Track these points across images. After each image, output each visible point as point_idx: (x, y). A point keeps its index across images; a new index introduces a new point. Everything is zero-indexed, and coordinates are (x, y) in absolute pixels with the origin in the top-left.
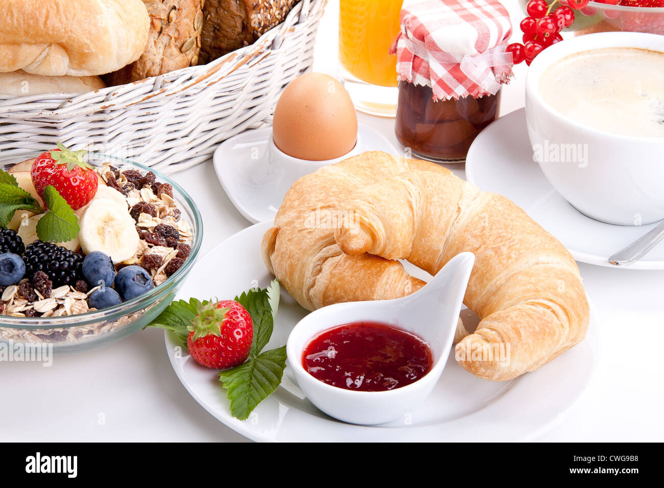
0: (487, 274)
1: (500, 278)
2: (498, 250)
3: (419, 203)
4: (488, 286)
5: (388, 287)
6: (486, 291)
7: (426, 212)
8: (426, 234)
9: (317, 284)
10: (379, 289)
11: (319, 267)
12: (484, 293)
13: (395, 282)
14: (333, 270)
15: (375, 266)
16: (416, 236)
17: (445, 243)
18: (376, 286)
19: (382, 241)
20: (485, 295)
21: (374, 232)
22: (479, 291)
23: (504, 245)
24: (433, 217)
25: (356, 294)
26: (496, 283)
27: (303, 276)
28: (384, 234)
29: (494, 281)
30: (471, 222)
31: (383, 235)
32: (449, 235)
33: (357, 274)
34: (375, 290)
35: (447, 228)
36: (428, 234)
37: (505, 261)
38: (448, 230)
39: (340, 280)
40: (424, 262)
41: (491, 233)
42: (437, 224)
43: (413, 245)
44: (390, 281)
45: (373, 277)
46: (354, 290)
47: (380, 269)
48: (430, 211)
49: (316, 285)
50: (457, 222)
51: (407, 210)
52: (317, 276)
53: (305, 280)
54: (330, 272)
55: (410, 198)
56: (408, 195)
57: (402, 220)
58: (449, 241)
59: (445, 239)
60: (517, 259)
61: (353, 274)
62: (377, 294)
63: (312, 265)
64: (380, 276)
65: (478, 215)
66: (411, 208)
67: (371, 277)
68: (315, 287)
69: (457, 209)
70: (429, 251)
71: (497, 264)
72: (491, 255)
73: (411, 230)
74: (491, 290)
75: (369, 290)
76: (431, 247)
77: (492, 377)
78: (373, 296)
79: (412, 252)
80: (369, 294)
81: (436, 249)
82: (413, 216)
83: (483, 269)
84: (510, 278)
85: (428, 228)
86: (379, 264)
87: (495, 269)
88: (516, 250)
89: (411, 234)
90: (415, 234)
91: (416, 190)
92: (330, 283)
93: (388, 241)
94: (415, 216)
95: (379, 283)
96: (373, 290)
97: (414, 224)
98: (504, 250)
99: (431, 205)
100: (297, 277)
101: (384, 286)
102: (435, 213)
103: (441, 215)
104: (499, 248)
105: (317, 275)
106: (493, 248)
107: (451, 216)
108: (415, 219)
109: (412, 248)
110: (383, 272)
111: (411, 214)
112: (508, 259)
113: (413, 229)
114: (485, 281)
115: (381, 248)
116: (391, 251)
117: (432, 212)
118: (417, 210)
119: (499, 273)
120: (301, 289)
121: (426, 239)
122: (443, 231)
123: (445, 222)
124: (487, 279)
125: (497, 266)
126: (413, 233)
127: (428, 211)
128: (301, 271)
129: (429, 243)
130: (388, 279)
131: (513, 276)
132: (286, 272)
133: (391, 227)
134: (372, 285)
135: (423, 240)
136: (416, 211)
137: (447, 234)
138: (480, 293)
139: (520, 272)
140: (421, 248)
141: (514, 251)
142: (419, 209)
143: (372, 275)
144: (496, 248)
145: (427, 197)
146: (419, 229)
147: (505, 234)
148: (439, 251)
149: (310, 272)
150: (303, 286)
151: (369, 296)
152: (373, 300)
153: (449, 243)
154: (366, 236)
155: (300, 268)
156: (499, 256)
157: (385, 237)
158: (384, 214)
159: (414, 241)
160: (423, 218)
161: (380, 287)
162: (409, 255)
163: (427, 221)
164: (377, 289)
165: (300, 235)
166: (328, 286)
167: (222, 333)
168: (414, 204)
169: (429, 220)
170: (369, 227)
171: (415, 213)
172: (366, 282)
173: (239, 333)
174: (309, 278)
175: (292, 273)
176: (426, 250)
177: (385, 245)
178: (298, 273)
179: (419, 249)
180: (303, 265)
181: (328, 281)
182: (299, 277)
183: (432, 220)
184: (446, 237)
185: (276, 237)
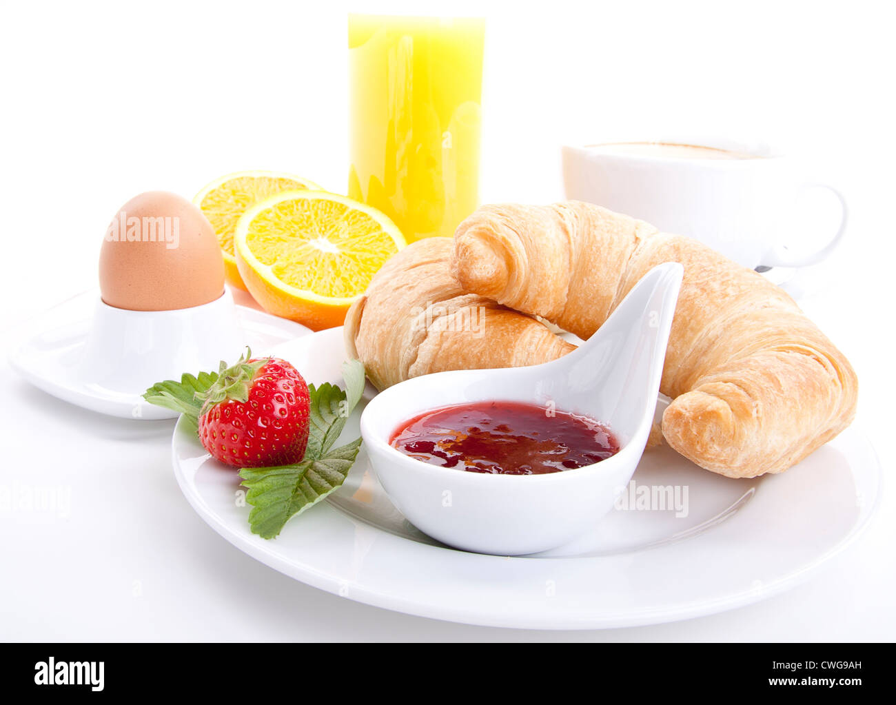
0: (692, 321)
1: (713, 326)
2: (706, 287)
3: (577, 227)
4: (695, 341)
5: (532, 348)
6: (691, 350)
7: (589, 238)
8: (590, 270)
9: (421, 354)
10: (519, 352)
11: (423, 331)
12: (688, 353)
13: (544, 342)
15: (512, 322)
16: (575, 273)
17: (620, 284)
18: (515, 346)
19: (524, 274)
20: (689, 356)
21: (511, 253)
22: (679, 352)
23: (714, 280)
24: (599, 245)
26: (707, 334)
27: (400, 347)
28: (527, 261)
29: (705, 330)
30: (658, 252)
31: (524, 262)
32: (626, 270)
34: (512, 351)
35: (621, 262)
36: (593, 270)
37: (719, 301)
38: (624, 264)
39: (456, 343)
40: (586, 320)
41: (691, 265)
42: (606, 255)
43: (569, 290)
44: (535, 340)
45: (508, 334)
46: (479, 354)
47: (520, 326)
48: (595, 236)
50: (637, 254)
51: (562, 236)
52: (421, 345)
53: (401, 352)
55: (562, 220)
56: (560, 217)
57: (554, 244)
58: (627, 280)
59: (620, 278)
60: (737, 298)
62: (516, 357)
64: (520, 332)
65: (667, 244)
66: (566, 232)
67: (505, 334)
68: (418, 360)
69: (634, 240)
70: (594, 298)
71: (706, 305)
72: (696, 293)
73: (566, 263)
74: (700, 346)
75: (502, 352)
76: (597, 291)
77: (731, 462)
78: (509, 362)
79: (567, 304)
80: (504, 359)
81: (605, 295)
82: (569, 243)
83: (685, 314)
84: (729, 326)
85: (592, 260)
86: (517, 319)
87: (704, 312)
88: (733, 285)
89: (567, 270)
90: (573, 272)
91: (571, 213)
92: (440, 349)
93: (532, 275)
94: (572, 243)
95: (517, 343)
96: (510, 352)
97: (571, 255)
98: (716, 286)
99: (595, 229)
100: (390, 350)
101: (527, 347)
102: (602, 239)
103: (611, 243)
104: (707, 283)
105: (420, 343)
106: (697, 284)
107: (627, 246)
108: (573, 247)
109: (568, 295)
110: (524, 328)
111: (567, 241)
112: (724, 297)
113: (570, 263)
114: (689, 334)
115: (521, 285)
116: (537, 293)
117: (598, 238)
118: (575, 235)
119: (711, 320)
120: (396, 369)
121: (590, 278)
122: (617, 266)
123: (618, 254)
124: (692, 329)
125: (708, 308)
126: (570, 269)
127: (591, 237)
128: (395, 341)
129: (595, 285)
130: (532, 337)
131: (734, 322)
132: (373, 347)
133: (537, 251)
134: (508, 346)
135: (585, 279)
136: (574, 238)
137: (623, 270)
138: (681, 354)
139: (745, 316)
140: (583, 295)
141: (730, 288)
142: (577, 234)
143: (508, 332)
144: (702, 283)
145: (588, 219)
146: (578, 265)
147: (711, 267)
148: (611, 297)
149: (410, 340)
150: (398, 364)
151: (504, 362)
152: (509, 366)
153: (626, 284)
154: (498, 259)
155: (394, 336)
156: (708, 294)
157: (527, 266)
158: (526, 229)
159: (572, 282)
160: (585, 246)
161: (521, 349)
162: (563, 309)
163: (592, 250)
164: (515, 351)
165: (396, 293)
166: (437, 353)
167: (250, 398)
168: (569, 228)
169: (594, 249)
170: (503, 243)
171: (572, 240)
172: (498, 342)
173: (280, 399)
174: (407, 350)
175: (382, 346)
176: (589, 298)
177: (528, 282)
178: (392, 344)
179: (579, 296)
180: (399, 331)
181: (437, 347)
182: (393, 350)
183: (598, 249)
184: (621, 275)
185: (362, 310)
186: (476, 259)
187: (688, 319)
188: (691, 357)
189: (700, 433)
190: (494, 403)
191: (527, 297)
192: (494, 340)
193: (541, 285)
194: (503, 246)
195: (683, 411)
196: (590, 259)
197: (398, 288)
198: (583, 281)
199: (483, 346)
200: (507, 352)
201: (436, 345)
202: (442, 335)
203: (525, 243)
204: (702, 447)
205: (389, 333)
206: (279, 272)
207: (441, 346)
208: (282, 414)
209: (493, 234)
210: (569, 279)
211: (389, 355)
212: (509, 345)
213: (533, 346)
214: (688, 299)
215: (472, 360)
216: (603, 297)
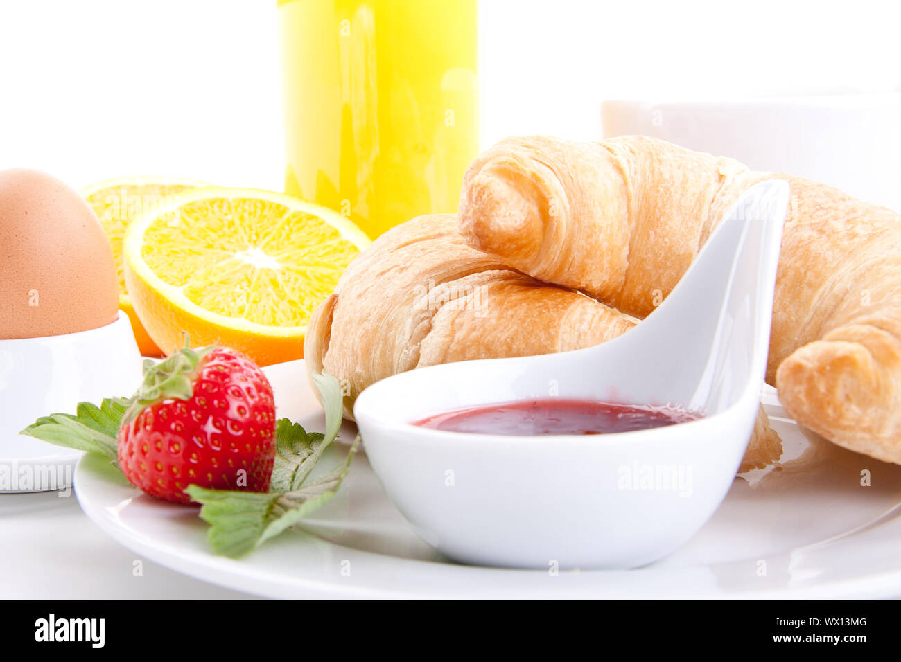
0: (809, 273)
1: (840, 278)
2: (825, 228)
3: (635, 163)
4: (815, 300)
5: (584, 326)
6: (811, 313)
7: (653, 176)
8: (658, 220)
9: (424, 352)
10: (565, 332)
11: (425, 323)
12: (807, 319)
13: (600, 320)
14: (456, 317)
15: (551, 299)
16: (637, 228)
17: (702, 236)
18: (559, 325)
19: (565, 225)
21: (545, 193)
22: (793, 319)
23: (835, 219)
24: (667, 184)
25: (515, 347)
26: (831, 289)
27: (393, 349)
28: (568, 206)
29: (828, 284)
33: (510, 313)
34: (557, 332)
35: (701, 206)
36: (662, 219)
37: (845, 243)
38: (706, 208)
39: (474, 330)
41: (801, 202)
42: (678, 197)
43: (630, 250)
44: (588, 317)
45: (548, 311)
46: (508, 340)
47: (563, 301)
48: (661, 173)
49: (421, 356)
50: (723, 195)
51: (614, 175)
52: (423, 341)
53: (396, 355)
54: (451, 320)
55: (612, 155)
56: (609, 153)
57: (604, 184)
59: (700, 229)
60: (871, 238)
61: (502, 314)
62: (563, 340)
63: (409, 321)
64: (565, 308)
66: (620, 170)
67: (544, 311)
69: (717, 178)
70: (666, 259)
71: (828, 250)
72: (811, 236)
73: (623, 211)
74: (823, 306)
75: (542, 334)
76: (670, 248)
78: (553, 345)
79: (628, 269)
80: (545, 344)
81: (682, 252)
82: (625, 183)
83: (798, 264)
84: (862, 275)
85: (659, 205)
86: (558, 293)
87: (825, 259)
88: (863, 223)
89: (626, 222)
90: (633, 224)
91: (625, 147)
93: (577, 225)
94: (630, 184)
95: (562, 321)
96: (553, 333)
97: (629, 200)
98: (839, 225)
99: (660, 164)
100: (378, 353)
101: (577, 325)
102: (672, 177)
103: (685, 182)
104: (826, 223)
105: (423, 338)
106: (811, 224)
107: (707, 185)
108: (631, 189)
109: (628, 257)
110: (570, 303)
111: (622, 182)
112: (852, 238)
113: (629, 211)
114: (806, 291)
115: (562, 240)
116: (585, 253)
117: (666, 176)
118: (633, 174)
119: (836, 269)
121: (658, 230)
122: (695, 211)
123: (696, 196)
124: (810, 285)
125: (830, 253)
126: (629, 220)
127: (656, 175)
128: (386, 340)
129: (666, 240)
130: (583, 314)
131: (869, 270)
132: (354, 354)
133: (582, 192)
134: (549, 325)
135: (652, 232)
136: (632, 177)
137: (704, 216)
139: (884, 261)
140: (650, 255)
141: (860, 226)
142: (635, 173)
143: (547, 308)
144: (819, 223)
145: (651, 154)
146: (640, 212)
147: (830, 204)
149: (407, 336)
151: (546, 347)
152: (554, 352)
154: (528, 204)
155: (384, 333)
156: (828, 236)
157: (569, 214)
158: (563, 163)
159: (633, 239)
160: (648, 187)
161: (568, 329)
162: (623, 278)
163: (658, 191)
164: (560, 331)
165: (382, 279)
166: (449, 347)
167: (196, 394)
168: (624, 165)
169: (661, 190)
170: (535, 181)
171: (629, 181)
172: (535, 321)
173: (236, 393)
174: (405, 351)
175: (367, 351)
176: (660, 259)
177: (571, 236)
178: (380, 346)
179: (645, 257)
180: (390, 326)
181: (447, 339)
182: (383, 354)
183: (667, 190)
184: (702, 224)
185: (332, 313)
186: (497, 203)
187: (803, 271)
188: (813, 322)
189: (830, 390)
190: (535, 402)
191: (571, 259)
192: (528, 320)
193: (590, 240)
194: (534, 184)
195: (804, 362)
196: (657, 204)
197: (383, 273)
198: (649, 235)
199: (513, 329)
200: (549, 333)
201: (447, 336)
202: (453, 323)
203: (564, 183)
204: (835, 410)
205: (376, 331)
206: (195, 295)
207: (453, 337)
208: (241, 414)
209: (518, 169)
210: (630, 236)
211: (377, 361)
212: (551, 324)
213: (585, 323)
214: (800, 245)
215: (500, 349)
216: (679, 255)
